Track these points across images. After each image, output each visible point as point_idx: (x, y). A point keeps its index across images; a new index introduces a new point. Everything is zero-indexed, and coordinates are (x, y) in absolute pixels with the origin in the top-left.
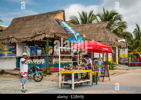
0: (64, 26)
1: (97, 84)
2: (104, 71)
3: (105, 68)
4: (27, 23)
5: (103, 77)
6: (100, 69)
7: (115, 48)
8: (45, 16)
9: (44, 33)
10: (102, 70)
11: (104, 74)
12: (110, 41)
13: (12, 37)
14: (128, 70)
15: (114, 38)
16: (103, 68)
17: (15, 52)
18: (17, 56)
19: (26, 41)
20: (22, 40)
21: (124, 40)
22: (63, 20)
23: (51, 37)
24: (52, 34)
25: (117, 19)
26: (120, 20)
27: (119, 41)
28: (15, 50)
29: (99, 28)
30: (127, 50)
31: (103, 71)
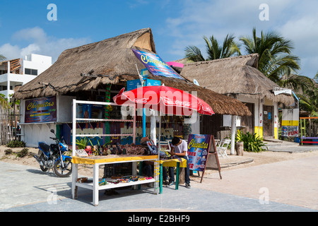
0: (148, 61)
1: (177, 188)
2: (206, 158)
3: (207, 150)
4: (81, 58)
5: (203, 170)
6: (197, 151)
7: (272, 107)
8: (113, 43)
9: (100, 76)
10: (202, 156)
11: (205, 164)
12: (256, 92)
13: (47, 84)
14: (291, 153)
15: (265, 87)
16: (203, 149)
17: (54, 115)
18: (58, 121)
19: (69, 91)
20: (62, 90)
21: (289, 91)
22: (150, 49)
23: (113, 82)
24: (115, 77)
25: (280, 51)
26: (287, 51)
27: (276, 93)
28: (54, 110)
29: (236, 67)
30: (297, 111)
31: (204, 157)
